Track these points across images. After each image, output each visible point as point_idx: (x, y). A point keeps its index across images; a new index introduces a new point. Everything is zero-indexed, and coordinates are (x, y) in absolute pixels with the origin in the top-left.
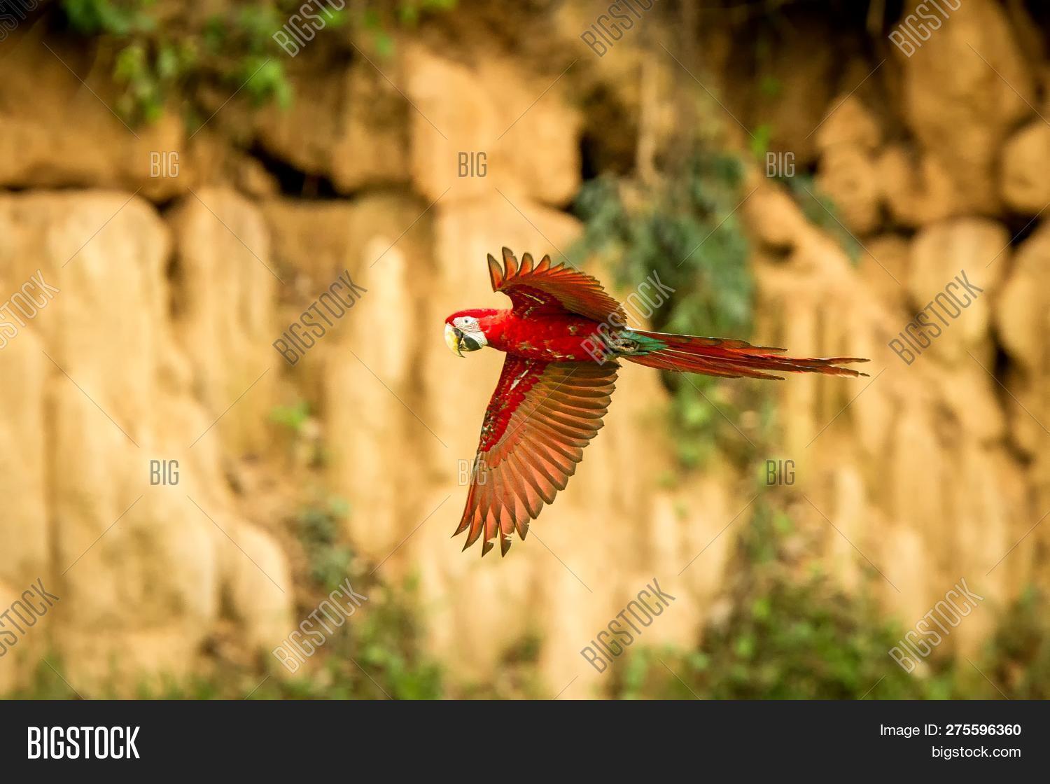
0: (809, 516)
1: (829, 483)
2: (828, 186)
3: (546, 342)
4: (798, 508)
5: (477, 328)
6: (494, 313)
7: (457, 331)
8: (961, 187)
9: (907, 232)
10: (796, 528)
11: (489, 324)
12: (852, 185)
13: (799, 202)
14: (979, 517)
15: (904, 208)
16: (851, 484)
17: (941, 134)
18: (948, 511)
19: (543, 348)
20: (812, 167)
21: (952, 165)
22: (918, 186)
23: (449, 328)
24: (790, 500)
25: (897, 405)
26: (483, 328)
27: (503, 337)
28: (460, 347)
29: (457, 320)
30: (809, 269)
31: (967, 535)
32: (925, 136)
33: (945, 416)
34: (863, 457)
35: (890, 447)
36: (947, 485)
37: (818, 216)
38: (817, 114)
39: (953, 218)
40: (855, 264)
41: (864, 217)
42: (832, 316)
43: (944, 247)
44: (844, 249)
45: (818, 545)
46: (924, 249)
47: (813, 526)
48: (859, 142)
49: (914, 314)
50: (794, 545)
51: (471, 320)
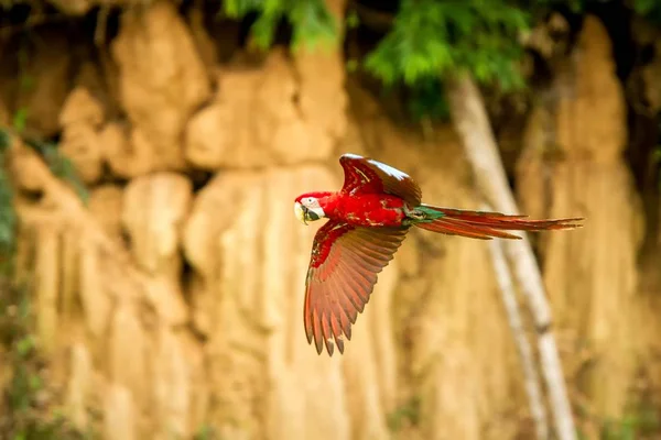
0: (54, 377)
1: (67, 354)
2: (66, 150)
3: (366, 214)
4: (45, 372)
5: (318, 205)
6: (329, 194)
7: (303, 207)
8: (159, 151)
9: (122, 182)
10: (43, 385)
11: (326, 202)
12: (83, 150)
13: (46, 161)
14: (170, 378)
15: (119, 166)
16: (82, 355)
17: (144, 115)
18: (149, 373)
19: (363, 218)
20: (56, 137)
21: (153, 135)
22: (129, 150)
23: (298, 205)
24: (40, 366)
25: (114, 301)
26: (322, 205)
27: (336, 210)
28: (305, 218)
29: (303, 200)
30: (53, 207)
31: (162, 390)
32: (133, 116)
33: (147, 308)
34: (90, 336)
35: (109, 330)
36: (148, 356)
37: (60, 171)
38: (60, 100)
39: (153, 172)
40: (85, 205)
41: (92, 172)
42: (69, 239)
43: (147, 191)
44: (78, 194)
45: (60, 397)
46: (133, 193)
47: (56, 384)
48: (89, 120)
49: (126, 238)
50: (43, 396)
51: (313, 199)
